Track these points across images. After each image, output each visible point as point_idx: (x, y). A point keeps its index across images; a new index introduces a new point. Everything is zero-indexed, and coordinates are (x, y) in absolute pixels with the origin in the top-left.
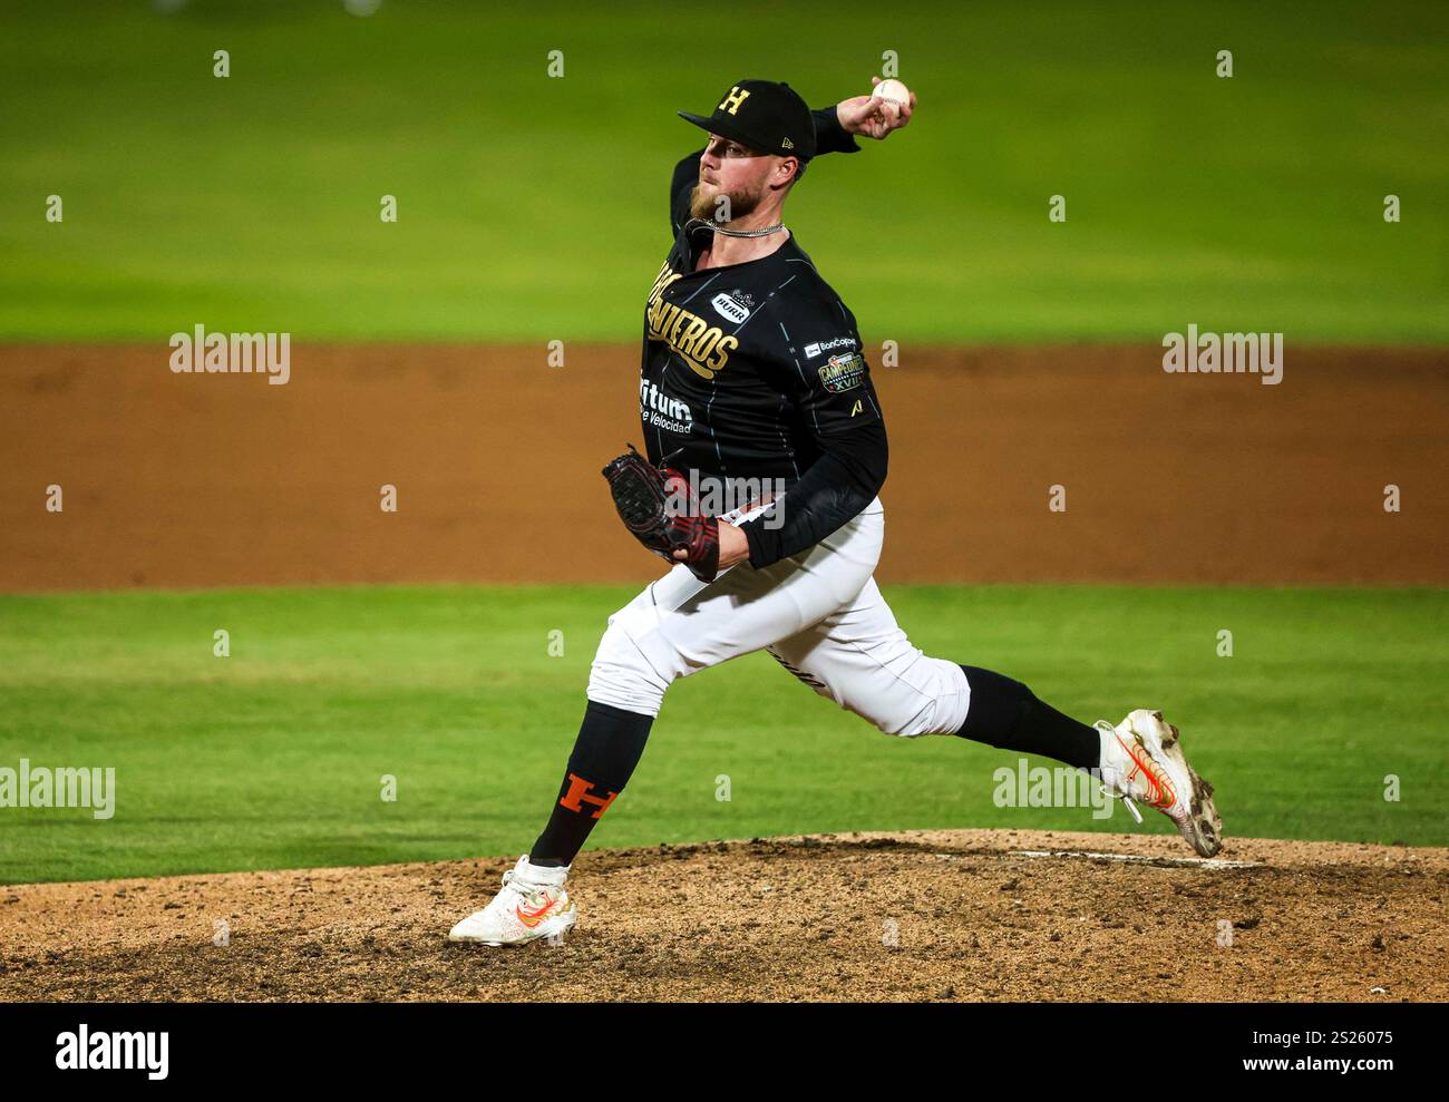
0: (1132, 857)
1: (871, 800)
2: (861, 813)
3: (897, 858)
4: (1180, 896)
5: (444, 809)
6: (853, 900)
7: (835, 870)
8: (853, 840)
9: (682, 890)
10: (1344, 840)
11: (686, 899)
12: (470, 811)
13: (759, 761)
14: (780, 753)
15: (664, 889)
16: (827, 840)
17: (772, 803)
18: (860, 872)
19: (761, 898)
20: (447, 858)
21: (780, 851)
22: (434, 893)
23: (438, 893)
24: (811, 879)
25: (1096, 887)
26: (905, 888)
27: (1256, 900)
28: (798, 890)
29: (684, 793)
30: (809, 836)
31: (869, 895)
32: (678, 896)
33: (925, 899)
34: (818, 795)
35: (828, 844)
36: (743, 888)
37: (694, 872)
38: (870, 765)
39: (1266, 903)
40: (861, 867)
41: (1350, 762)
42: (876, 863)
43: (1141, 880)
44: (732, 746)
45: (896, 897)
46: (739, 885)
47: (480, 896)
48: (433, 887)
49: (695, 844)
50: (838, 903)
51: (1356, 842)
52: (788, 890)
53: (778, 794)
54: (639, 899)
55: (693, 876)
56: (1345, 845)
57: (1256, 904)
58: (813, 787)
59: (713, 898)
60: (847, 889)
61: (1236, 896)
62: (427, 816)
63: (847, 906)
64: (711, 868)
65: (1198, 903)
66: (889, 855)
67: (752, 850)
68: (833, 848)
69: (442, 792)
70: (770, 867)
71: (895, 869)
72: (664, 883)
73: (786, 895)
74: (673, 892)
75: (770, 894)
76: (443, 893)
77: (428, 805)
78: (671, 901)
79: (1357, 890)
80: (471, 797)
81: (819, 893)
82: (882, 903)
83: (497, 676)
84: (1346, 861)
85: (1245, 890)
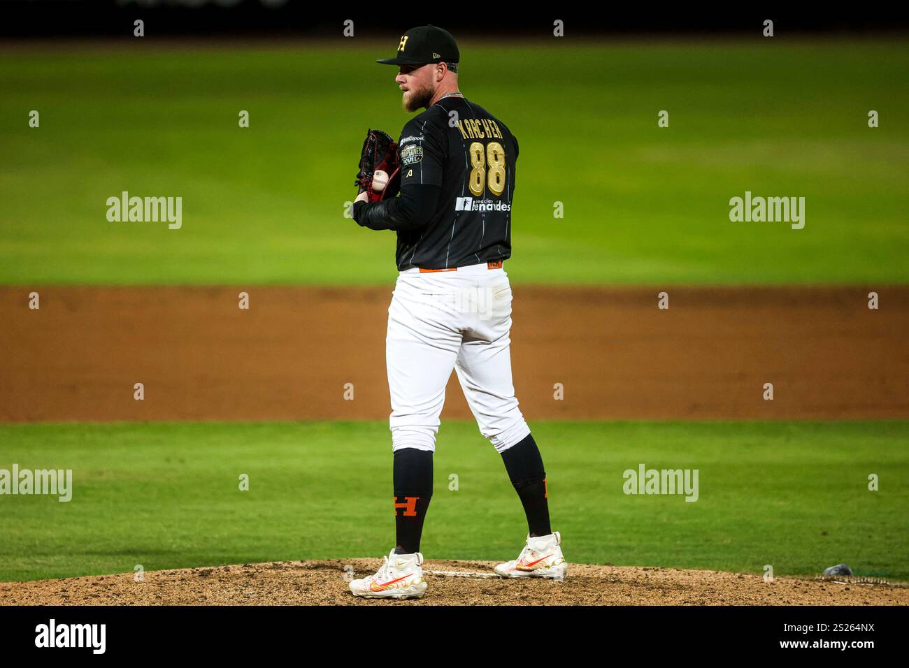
0: (458, 573)
1: (312, 542)
2: (306, 549)
3: (326, 575)
4: (485, 595)
5: (69, 549)
6: (300, 599)
7: (291, 581)
8: (301, 565)
9: (204, 594)
10: (577, 563)
11: (206, 599)
12: (84, 549)
13: (247, 521)
14: (260, 516)
15: (193, 593)
16: (286, 565)
17: (256, 543)
18: (304, 582)
19: (249, 598)
20: (71, 577)
21: (259, 571)
22: (63, 596)
23: (65, 596)
24: (277, 586)
25: (437, 590)
26: (330, 592)
27: (527, 596)
28: (270, 593)
29: (206, 539)
30: (276, 563)
31: (310, 595)
32: (202, 597)
33: (341, 597)
34: (281, 540)
35: (287, 567)
36: (238, 592)
37: (211, 584)
38: (311, 522)
39: (533, 598)
40: (305, 580)
41: (581, 519)
42: (314, 577)
43: (463, 586)
44: (232, 512)
45: (325, 596)
46: (236, 590)
47: (89, 597)
48: (63, 593)
49: (212, 568)
50: (293, 600)
51: (584, 563)
52: (264, 593)
53: (259, 539)
54: (180, 599)
55: (210, 585)
56: (578, 565)
57: (528, 599)
58: (279, 535)
59: (222, 598)
60: (297, 592)
61: (516, 594)
62: (60, 553)
63: (297, 602)
64: (220, 581)
65: (495, 599)
66: (320, 572)
67: (244, 571)
68: (289, 569)
69: (69, 539)
70: (254, 580)
71: (324, 581)
72: (194, 590)
73: (263, 596)
74: (199, 595)
75: (254, 595)
76: (69, 596)
77: (61, 546)
78: (197, 600)
79: (584, 591)
80: (84, 541)
81: (281, 594)
82: (317, 600)
83: (101, 473)
84: (578, 574)
85: (522, 591)
